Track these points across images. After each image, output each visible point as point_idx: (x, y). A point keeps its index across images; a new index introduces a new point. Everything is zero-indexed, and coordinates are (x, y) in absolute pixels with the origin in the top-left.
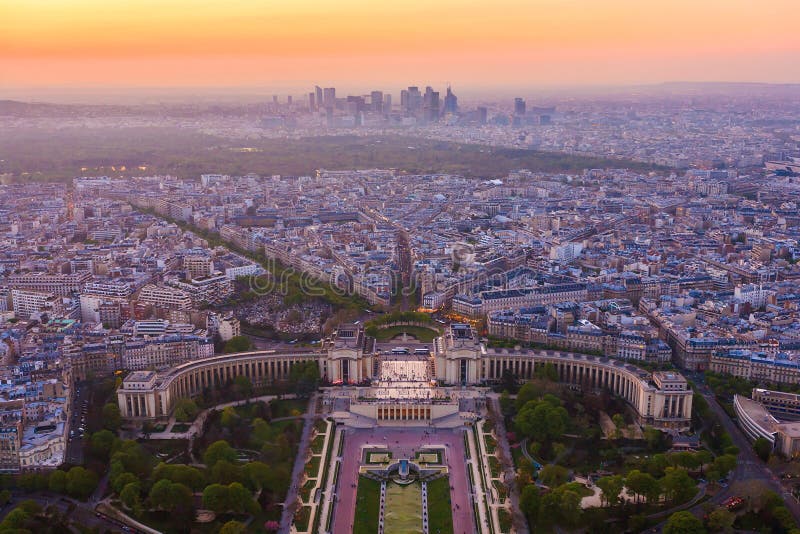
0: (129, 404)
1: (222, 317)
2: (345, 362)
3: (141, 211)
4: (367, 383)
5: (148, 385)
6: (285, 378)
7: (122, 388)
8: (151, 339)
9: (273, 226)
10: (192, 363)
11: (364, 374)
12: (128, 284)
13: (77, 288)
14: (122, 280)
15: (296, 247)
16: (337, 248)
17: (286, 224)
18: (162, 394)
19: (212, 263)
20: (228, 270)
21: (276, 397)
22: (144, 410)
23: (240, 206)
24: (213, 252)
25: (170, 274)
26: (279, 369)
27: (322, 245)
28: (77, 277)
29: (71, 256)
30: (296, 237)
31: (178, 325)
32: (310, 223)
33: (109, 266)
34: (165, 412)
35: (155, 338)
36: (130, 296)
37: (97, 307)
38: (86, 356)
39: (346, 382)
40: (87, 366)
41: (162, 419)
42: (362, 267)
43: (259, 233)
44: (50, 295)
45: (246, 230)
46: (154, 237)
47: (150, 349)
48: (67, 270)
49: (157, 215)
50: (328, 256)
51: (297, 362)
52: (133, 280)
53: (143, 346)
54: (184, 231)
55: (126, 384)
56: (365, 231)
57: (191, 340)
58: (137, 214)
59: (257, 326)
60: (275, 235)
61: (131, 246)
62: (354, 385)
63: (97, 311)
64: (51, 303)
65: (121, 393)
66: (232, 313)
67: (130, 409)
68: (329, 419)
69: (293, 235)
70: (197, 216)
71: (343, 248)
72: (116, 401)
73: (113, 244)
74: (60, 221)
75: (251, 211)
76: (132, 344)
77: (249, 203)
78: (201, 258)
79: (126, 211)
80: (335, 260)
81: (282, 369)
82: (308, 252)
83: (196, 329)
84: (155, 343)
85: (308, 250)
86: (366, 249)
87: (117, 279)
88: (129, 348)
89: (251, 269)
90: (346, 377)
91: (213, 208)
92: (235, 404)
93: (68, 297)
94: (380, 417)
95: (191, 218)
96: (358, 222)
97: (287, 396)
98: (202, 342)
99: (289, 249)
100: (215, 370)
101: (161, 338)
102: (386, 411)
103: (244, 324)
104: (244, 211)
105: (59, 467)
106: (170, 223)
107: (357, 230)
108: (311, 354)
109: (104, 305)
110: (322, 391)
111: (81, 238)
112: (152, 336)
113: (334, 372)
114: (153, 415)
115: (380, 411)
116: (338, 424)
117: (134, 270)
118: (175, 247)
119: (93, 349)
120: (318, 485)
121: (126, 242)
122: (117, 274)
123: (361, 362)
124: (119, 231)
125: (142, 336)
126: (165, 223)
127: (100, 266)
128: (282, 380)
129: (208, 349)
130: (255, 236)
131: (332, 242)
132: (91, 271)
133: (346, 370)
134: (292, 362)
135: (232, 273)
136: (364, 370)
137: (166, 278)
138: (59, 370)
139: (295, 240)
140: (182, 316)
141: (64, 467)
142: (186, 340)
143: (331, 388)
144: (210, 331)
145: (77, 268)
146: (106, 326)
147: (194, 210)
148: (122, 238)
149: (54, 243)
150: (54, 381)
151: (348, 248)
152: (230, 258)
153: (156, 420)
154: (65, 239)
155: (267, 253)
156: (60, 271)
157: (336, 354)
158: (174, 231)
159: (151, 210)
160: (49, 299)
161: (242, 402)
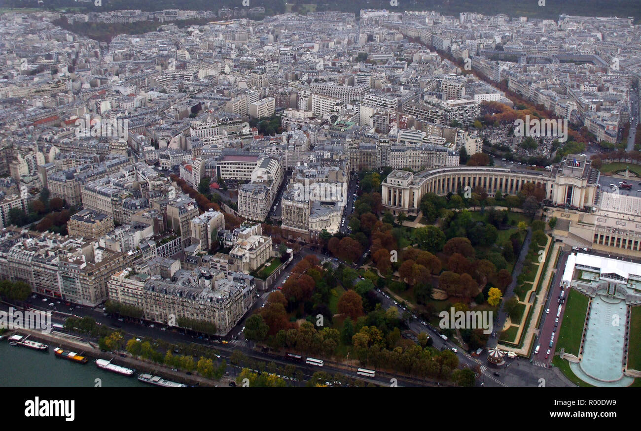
0: (390, 196)
1: (469, 135)
2: (570, 188)
3: (410, 39)
4: (587, 209)
5: (405, 183)
6: (515, 193)
7: (386, 181)
8: (410, 145)
9: (517, 62)
10: (441, 170)
11: (586, 201)
12: (396, 99)
13: (358, 98)
14: (392, 95)
15: (535, 82)
16: (573, 86)
17: (529, 61)
18: (416, 191)
19: (464, 88)
20: (476, 96)
21: (506, 209)
22: (400, 201)
23: (490, 42)
24: (466, 79)
25: (430, 94)
26: (512, 186)
27: (558, 82)
28: (359, 88)
29: (355, 71)
30: (537, 73)
31: (432, 137)
32: (549, 61)
33: (383, 83)
34: (416, 206)
35: (414, 145)
36: (396, 109)
37: (372, 115)
38: (361, 152)
39: (568, 205)
40: (361, 161)
41: (413, 211)
42: (594, 107)
43: (504, 66)
44: (338, 101)
45: (494, 62)
46: (419, 62)
47: (409, 154)
48: (352, 83)
49: (422, 44)
50: (563, 93)
51: (528, 182)
52: (400, 96)
53: (404, 151)
54: (443, 60)
55: (388, 179)
56: (599, 74)
57: (441, 151)
58: (406, 42)
59: (496, 146)
60: (519, 70)
61: (400, 68)
62: (576, 209)
63: (371, 117)
64: (339, 107)
65: (385, 185)
66: (476, 132)
67: (390, 199)
68: (550, 235)
69: (534, 71)
70: (454, 47)
71: (578, 87)
72: (380, 191)
73: (387, 65)
74: (349, 43)
75: (499, 47)
76: (396, 148)
77: (498, 40)
78: (455, 84)
79: (399, 39)
80: (570, 97)
81: (514, 186)
82: (546, 87)
83: (446, 143)
84: (413, 149)
85: (546, 85)
86: (600, 90)
87: (388, 94)
88: (392, 151)
89: (496, 97)
90: (569, 201)
91: (468, 41)
92: (472, 208)
93: (351, 104)
94: (595, 241)
95: (449, 49)
96: (593, 64)
97: (515, 210)
98: (451, 154)
99: (530, 83)
100: (459, 179)
101: (418, 146)
102: (602, 236)
103: (486, 143)
104: (493, 46)
105: (336, 235)
106: (432, 51)
107: (591, 71)
108: (540, 177)
109: (377, 113)
110: (546, 210)
111: (363, 58)
112: (411, 143)
113: (559, 196)
114: (407, 207)
115: (596, 236)
116: (558, 240)
117: (402, 87)
118: (435, 72)
119: (366, 148)
120: (534, 289)
121: (397, 64)
122: (388, 90)
123: (584, 190)
124: (392, 54)
125: (404, 142)
126: (428, 51)
127: (376, 82)
128: (513, 195)
129: (455, 160)
130: (501, 69)
131: (568, 80)
132: (369, 85)
133: (569, 195)
134: (523, 182)
135: (479, 98)
136: (586, 198)
137: (426, 97)
138: (341, 161)
139: (536, 76)
140: (436, 130)
141: (339, 236)
142: (438, 150)
143: (555, 209)
144: (458, 145)
145: (359, 82)
146: (377, 131)
147: (451, 42)
148: (394, 61)
149: (343, 61)
150: (337, 169)
151: (582, 88)
152: (480, 85)
153: (409, 211)
154: (351, 58)
155: (510, 84)
156: (347, 83)
157: (562, 181)
158: (435, 59)
159: (418, 40)
160: (338, 104)
161: (477, 208)
